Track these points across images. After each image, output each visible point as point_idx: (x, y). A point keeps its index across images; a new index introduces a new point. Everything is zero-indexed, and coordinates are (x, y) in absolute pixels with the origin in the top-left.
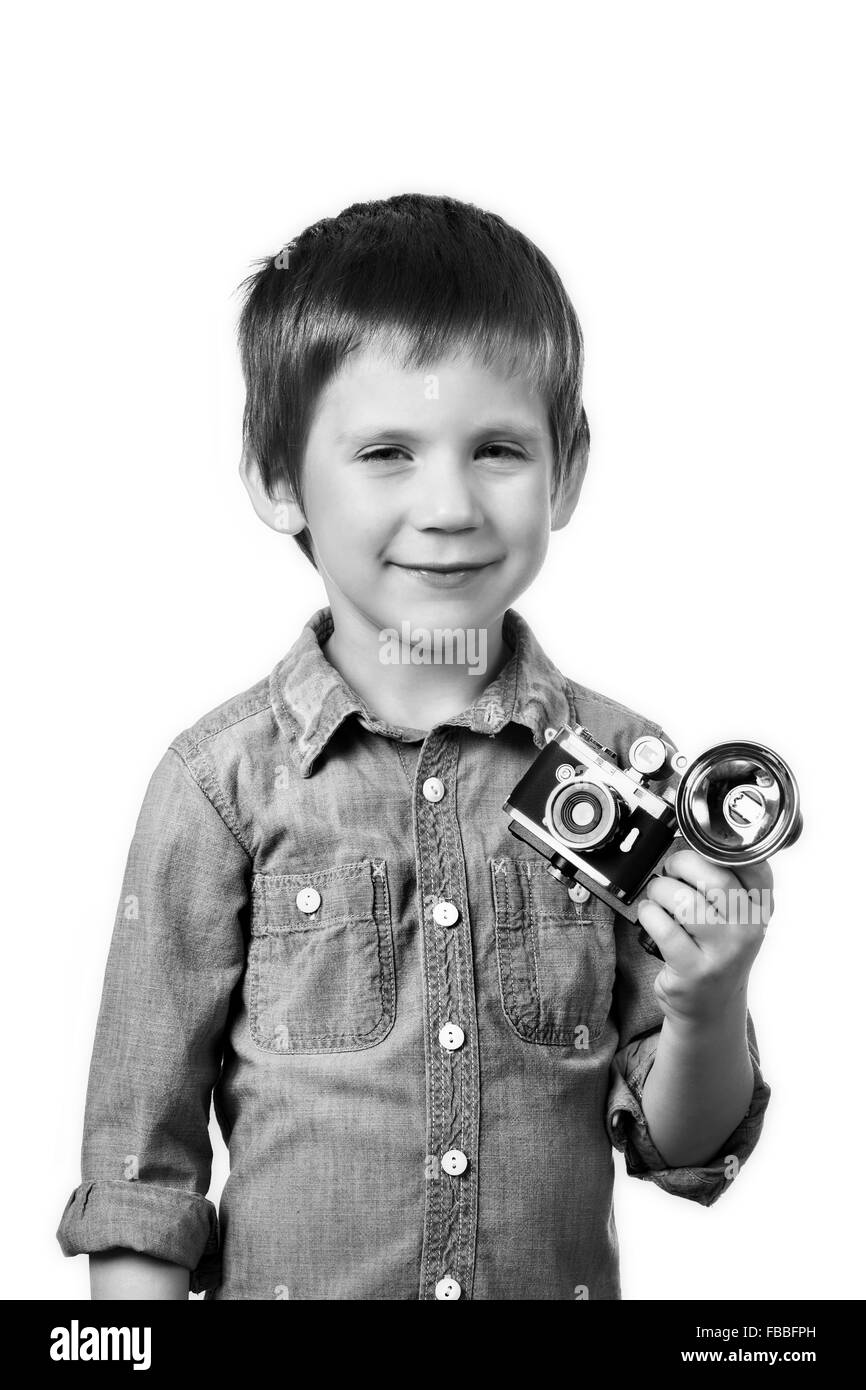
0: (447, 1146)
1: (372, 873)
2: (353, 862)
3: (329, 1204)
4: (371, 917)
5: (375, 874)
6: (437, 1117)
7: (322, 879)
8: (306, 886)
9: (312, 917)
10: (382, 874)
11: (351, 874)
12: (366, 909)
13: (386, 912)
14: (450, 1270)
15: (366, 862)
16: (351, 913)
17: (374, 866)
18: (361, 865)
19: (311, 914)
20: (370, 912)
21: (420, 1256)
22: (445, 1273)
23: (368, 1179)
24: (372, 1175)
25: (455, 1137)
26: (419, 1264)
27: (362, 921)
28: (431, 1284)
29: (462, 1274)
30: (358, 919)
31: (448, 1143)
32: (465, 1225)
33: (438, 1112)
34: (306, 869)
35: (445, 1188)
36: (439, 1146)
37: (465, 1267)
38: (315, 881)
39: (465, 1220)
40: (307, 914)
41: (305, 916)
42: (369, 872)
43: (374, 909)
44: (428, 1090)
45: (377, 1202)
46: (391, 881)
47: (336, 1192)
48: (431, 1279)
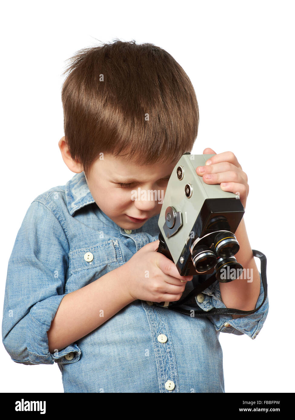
0: (158, 333)
1: (113, 244)
2: (106, 241)
3: (118, 364)
4: (115, 260)
5: (115, 244)
6: (153, 324)
7: (93, 249)
8: (87, 252)
9: (91, 263)
10: (117, 244)
11: (106, 245)
12: (113, 257)
13: (121, 258)
14: (169, 378)
15: (111, 241)
16: (108, 260)
17: (114, 242)
18: (109, 242)
19: (90, 262)
20: (115, 258)
21: (157, 375)
22: (167, 380)
23: (131, 351)
24: (133, 350)
25: (161, 330)
26: (157, 378)
27: (113, 262)
28: (163, 384)
29: (174, 379)
30: (111, 261)
31: (159, 332)
32: (171, 361)
33: (152, 322)
34: (86, 246)
35: (161, 348)
36: (156, 334)
37: (174, 376)
38: (91, 250)
39: (171, 359)
40: (88, 262)
41: (87, 263)
42: (112, 244)
43: (116, 257)
44: (147, 315)
45: (137, 358)
46: (121, 247)
47: (119, 359)
48: (163, 382)
